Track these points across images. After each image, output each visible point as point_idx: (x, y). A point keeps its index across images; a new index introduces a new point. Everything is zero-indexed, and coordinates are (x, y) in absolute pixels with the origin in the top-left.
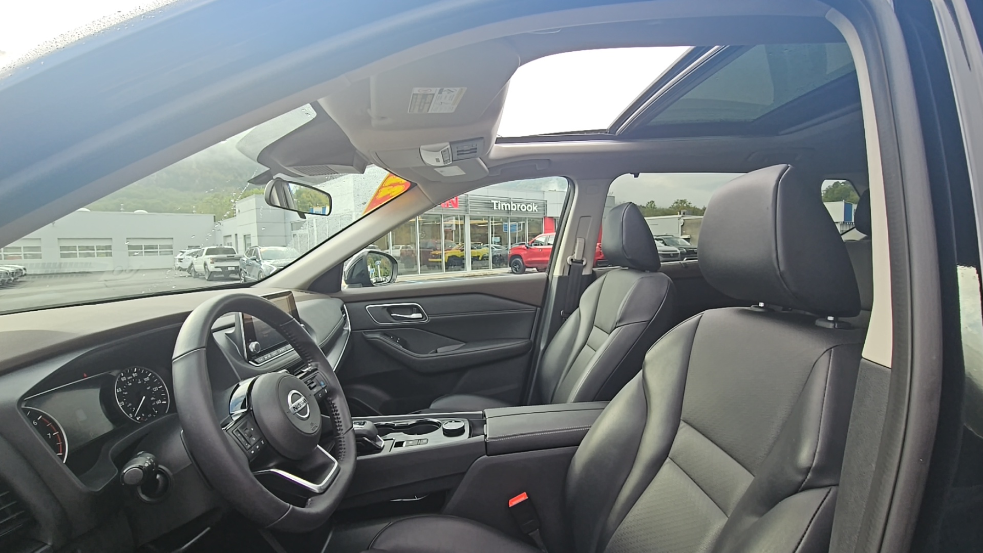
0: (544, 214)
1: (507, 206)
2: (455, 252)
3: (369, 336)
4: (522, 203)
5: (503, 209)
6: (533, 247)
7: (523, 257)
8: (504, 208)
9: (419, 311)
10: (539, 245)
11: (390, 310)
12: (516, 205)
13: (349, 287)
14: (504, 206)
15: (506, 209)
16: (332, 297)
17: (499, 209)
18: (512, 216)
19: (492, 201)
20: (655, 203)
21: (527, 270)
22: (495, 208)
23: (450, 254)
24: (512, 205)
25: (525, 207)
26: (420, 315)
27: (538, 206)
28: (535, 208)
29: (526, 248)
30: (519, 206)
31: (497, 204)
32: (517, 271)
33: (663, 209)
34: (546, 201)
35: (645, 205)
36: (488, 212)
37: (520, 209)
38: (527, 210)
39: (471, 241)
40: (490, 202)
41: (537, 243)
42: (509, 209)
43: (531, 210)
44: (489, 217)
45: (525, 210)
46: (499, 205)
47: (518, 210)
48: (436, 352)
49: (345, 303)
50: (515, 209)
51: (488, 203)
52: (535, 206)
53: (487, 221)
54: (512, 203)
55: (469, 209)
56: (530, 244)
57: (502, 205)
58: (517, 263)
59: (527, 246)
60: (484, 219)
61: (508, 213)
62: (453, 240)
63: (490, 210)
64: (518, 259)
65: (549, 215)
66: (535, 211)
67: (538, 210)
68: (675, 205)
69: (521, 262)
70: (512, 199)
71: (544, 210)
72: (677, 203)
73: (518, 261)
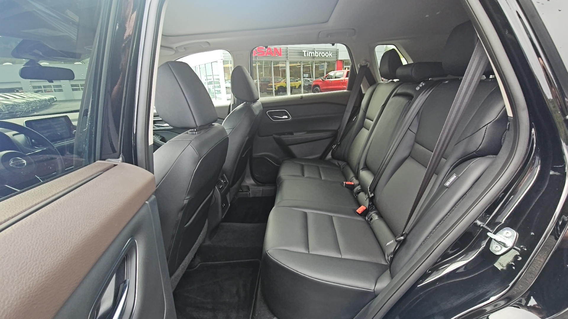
0: (337, 58)
1: (313, 54)
2: (282, 84)
4: (322, 51)
5: (309, 56)
6: (327, 80)
7: (320, 86)
8: (311, 55)
10: (330, 78)
12: (319, 53)
14: (311, 54)
15: (312, 56)
17: (308, 56)
18: (316, 60)
19: (303, 51)
22: (305, 55)
23: (279, 85)
24: (316, 53)
25: (324, 53)
27: (333, 53)
28: (330, 55)
29: (322, 81)
30: (320, 53)
31: (306, 53)
34: (338, 49)
36: (301, 58)
37: (321, 55)
38: (325, 56)
39: (290, 77)
40: (301, 51)
41: (329, 78)
42: (314, 56)
43: (328, 56)
44: (301, 61)
46: (307, 53)
47: (320, 56)
50: (318, 56)
51: (301, 52)
52: (330, 53)
53: (300, 64)
54: (315, 52)
55: (289, 57)
56: (325, 78)
57: (309, 53)
59: (323, 79)
60: (298, 63)
61: (313, 58)
62: (280, 76)
63: (302, 57)
64: (318, 88)
65: (339, 59)
66: (330, 56)
67: (332, 55)
69: (319, 89)
70: (316, 49)
71: (337, 56)
73: (318, 89)
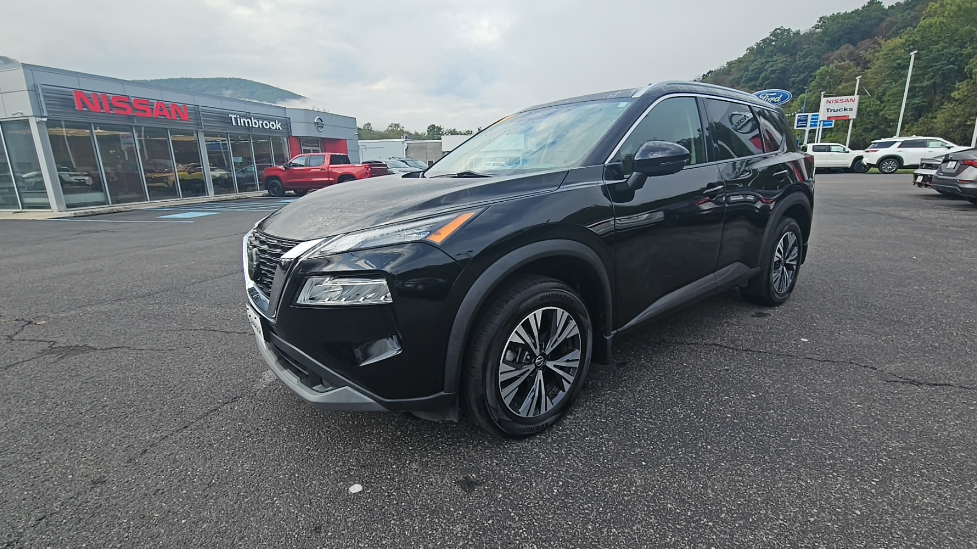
0: (288, 133)
1: (248, 122)
4: (263, 119)
5: (243, 125)
6: (292, 168)
7: (282, 178)
8: (245, 124)
10: (297, 166)
12: (258, 121)
14: (244, 121)
15: (247, 125)
17: (239, 124)
18: (253, 133)
19: (230, 115)
20: (372, 125)
21: (287, 192)
22: (234, 124)
24: (253, 121)
25: (268, 123)
27: (281, 124)
28: (278, 126)
29: (285, 169)
30: (261, 122)
31: (236, 119)
32: (275, 193)
33: (380, 132)
34: (288, 118)
35: (362, 128)
36: (225, 127)
37: (262, 125)
38: (270, 128)
40: (225, 116)
42: (251, 125)
43: (275, 128)
44: (227, 133)
46: (238, 119)
47: (261, 126)
50: (257, 126)
52: (278, 123)
53: (223, 138)
54: (252, 118)
55: (203, 124)
56: (289, 165)
57: (242, 120)
58: (274, 185)
59: (286, 167)
61: (249, 130)
63: (228, 125)
64: (276, 181)
65: (293, 134)
66: (279, 129)
67: (282, 128)
68: (390, 128)
69: (279, 184)
70: (251, 114)
71: (288, 129)
72: (391, 126)
73: (277, 183)
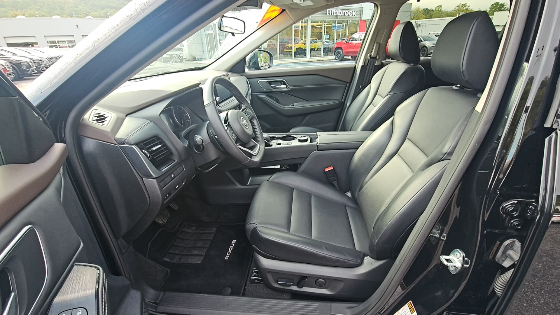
0: (360, 18)
1: (336, 12)
2: (300, 45)
3: (260, 96)
4: (346, 10)
5: (332, 14)
6: (350, 42)
7: (343, 49)
8: (334, 14)
9: (285, 84)
10: (354, 40)
11: (270, 83)
12: (342, 11)
13: (249, 70)
14: (334, 12)
15: (335, 14)
16: (241, 76)
17: (331, 14)
18: (338, 19)
20: (442, 7)
21: (345, 57)
22: (328, 14)
23: (298, 46)
24: (339, 11)
25: (348, 12)
26: (285, 86)
27: (357, 12)
28: (354, 13)
29: (345, 42)
30: (344, 12)
31: (329, 11)
32: (338, 58)
33: (447, 11)
34: (363, 8)
35: (434, 9)
36: (323, 17)
37: (344, 14)
38: (349, 15)
39: (311, 38)
41: (353, 39)
42: (337, 15)
44: (323, 20)
45: (348, 15)
46: (331, 11)
47: (343, 15)
48: (293, 105)
49: (248, 79)
50: (341, 15)
52: (355, 12)
53: (322, 24)
54: (339, 10)
56: (348, 40)
57: (333, 11)
58: (339, 53)
59: (347, 41)
60: (320, 22)
61: (336, 17)
62: (299, 37)
63: (324, 15)
64: (340, 50)
65: (363, 19)
66: (354, 15)
67: (356, 14)
68: (457, 8)
69: (341, 52)
71: (360, 15)
72: (459, 6)
73: (340, 52)
